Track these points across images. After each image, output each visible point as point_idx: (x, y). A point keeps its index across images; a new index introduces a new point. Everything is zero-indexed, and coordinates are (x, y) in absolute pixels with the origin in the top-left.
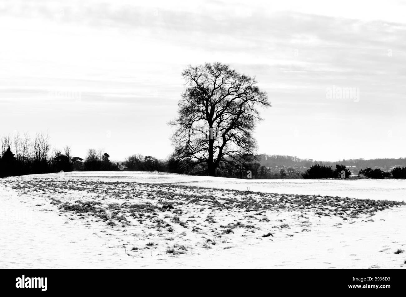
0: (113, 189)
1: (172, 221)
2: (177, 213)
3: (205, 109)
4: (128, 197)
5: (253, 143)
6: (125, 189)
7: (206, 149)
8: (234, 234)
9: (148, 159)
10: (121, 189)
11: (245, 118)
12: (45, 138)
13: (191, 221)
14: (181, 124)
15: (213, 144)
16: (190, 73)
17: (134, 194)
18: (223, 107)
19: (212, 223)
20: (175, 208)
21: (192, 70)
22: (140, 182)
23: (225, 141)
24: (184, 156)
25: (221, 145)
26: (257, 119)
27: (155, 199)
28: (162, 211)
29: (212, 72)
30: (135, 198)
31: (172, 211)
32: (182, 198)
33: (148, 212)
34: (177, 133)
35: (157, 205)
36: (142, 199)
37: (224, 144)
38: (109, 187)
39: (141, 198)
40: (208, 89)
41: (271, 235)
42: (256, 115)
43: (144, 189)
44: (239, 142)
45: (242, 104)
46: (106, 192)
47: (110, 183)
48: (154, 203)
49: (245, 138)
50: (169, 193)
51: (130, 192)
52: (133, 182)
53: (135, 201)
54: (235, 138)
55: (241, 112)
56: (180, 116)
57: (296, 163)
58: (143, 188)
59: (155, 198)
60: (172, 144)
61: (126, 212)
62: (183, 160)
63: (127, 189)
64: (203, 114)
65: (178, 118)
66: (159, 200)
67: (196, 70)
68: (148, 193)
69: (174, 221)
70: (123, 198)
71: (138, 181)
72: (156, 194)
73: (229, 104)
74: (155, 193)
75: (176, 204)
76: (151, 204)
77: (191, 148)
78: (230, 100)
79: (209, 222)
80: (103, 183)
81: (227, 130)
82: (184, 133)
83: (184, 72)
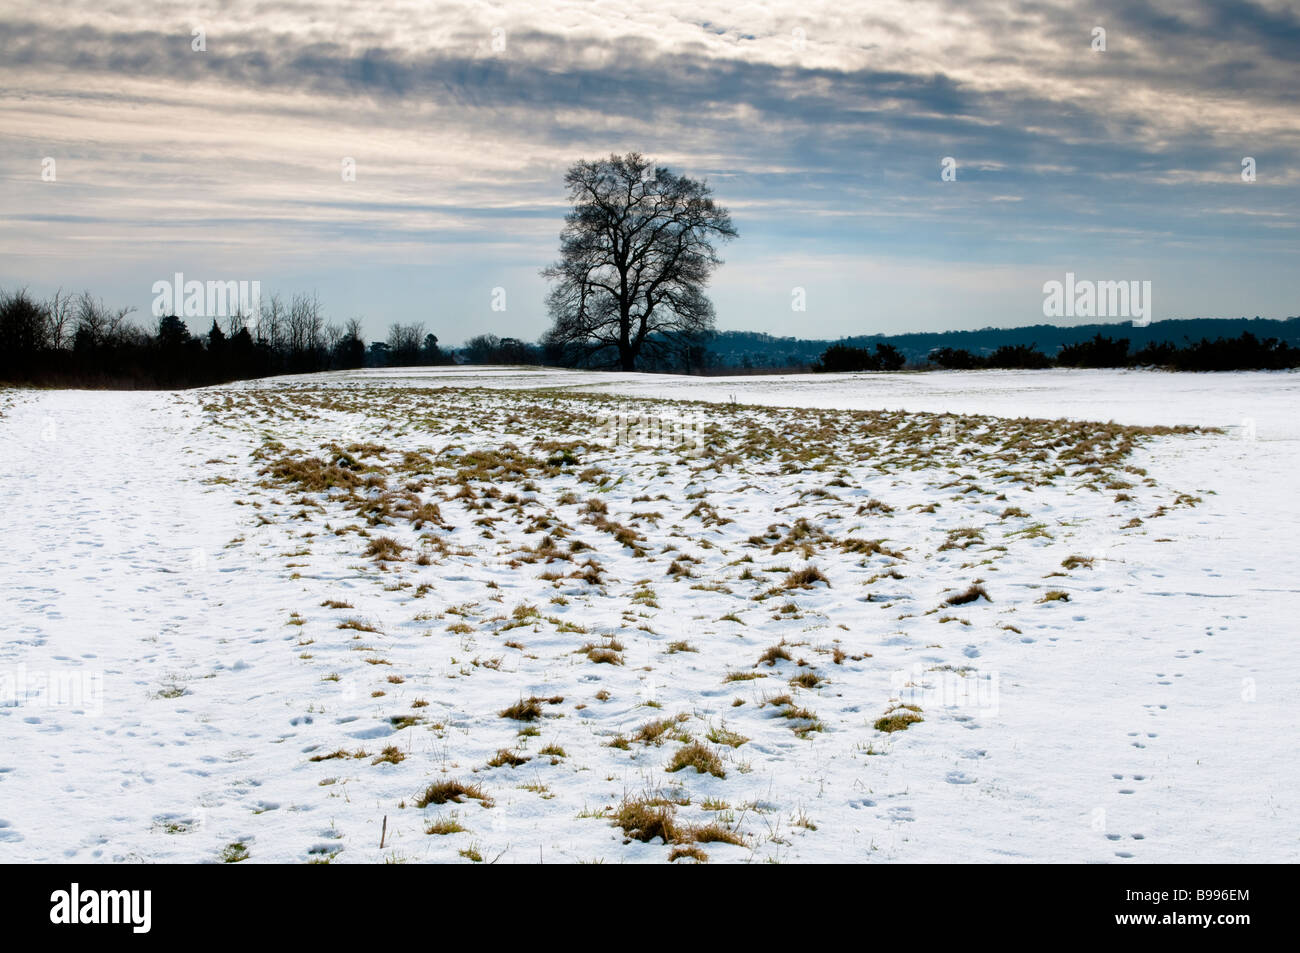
0: (430, 406)
1: (584, 516)
2: (592, 481)
3: (611, 244)
4: (459, 429)
5: (706, 306)
6: (456, 405)
7: (615, 320)
8: (829, 586)
9: (507, 343)
10: (448, 404)
11: (688, 260)
12: (312, 305)
13: (647, 519)
14: (568, 274)
15: (628, 311)
16: (582, 176)
17: (476, 420)
18: (646, 241)
19: (714, 526)
20: (582, 461)
21: (587, 170)
22: (491, 388)
23: (651, 304)
24: (574, 335)
25: (642, 312)
26: (710, 261)
27: (525, 433)
28: (549, 474)
29: (624, 173)
30: (475, 430)
31: (577, 473)
32: (591, 427)
33: (510, 480)
34: (559, 291)
35: (534, 451)
36: (493, 434)
37: (650, 310)
38: (420, 402)
39: (492, 429)
40: (616, 207)
41: (981, 596)
42: (707, 254)
43: (499, 403)
44: (679, 304)
45: (681, 233)
46: (411, 413)
47: (427, 392)
48: (523, 444)
49: (690, 299)
50: (556, 412)
51: (466, 413)
52: (477, 388)
53: (476, 442)
54: (669, 297)
55: (680, 249)
56: (565, 258)
57: (765, 344)
58: (497, 403)
59: (524, 429)
60: (551, 313)
61: (445, 483)
62: (572, 341)
63: (461, 406)
64: (609, 254)
65: (560, 263)
66: (537, 438)
67: (594, 170)
68: (508, 415)
69: (591, 517)
70: (446, 432)
71: (486, 385)
72: (527, 417)
73: (657, 233)
74: (525, 413)
75: (582, 450)
76: (516, 448)
77: (587, 320)
78: (659, 226)
79: (704, 520)
80: (413, 391)
81: (655, 284)
82: (573, 292)
83: (570, 174)
